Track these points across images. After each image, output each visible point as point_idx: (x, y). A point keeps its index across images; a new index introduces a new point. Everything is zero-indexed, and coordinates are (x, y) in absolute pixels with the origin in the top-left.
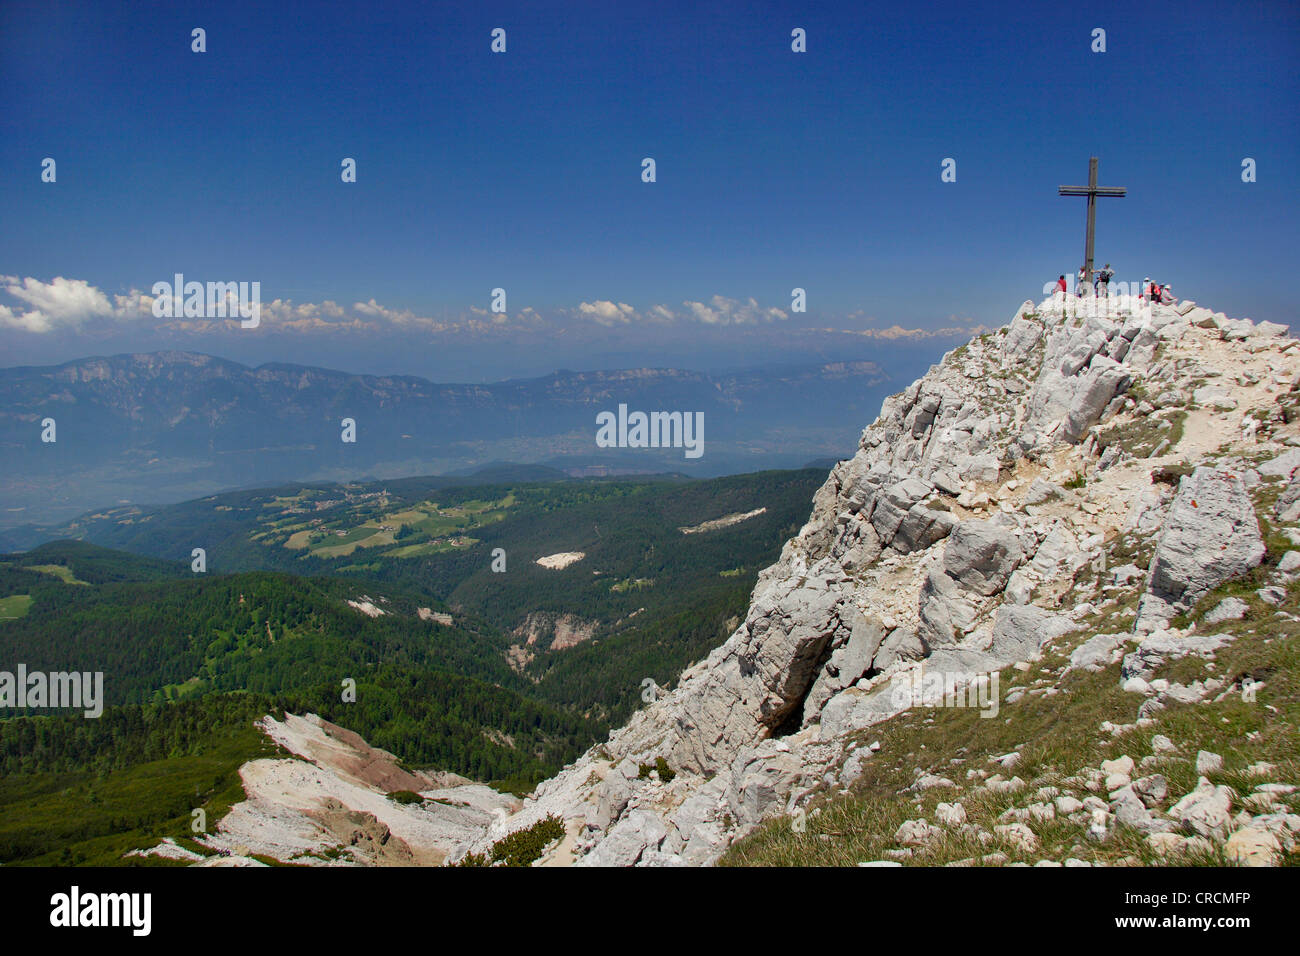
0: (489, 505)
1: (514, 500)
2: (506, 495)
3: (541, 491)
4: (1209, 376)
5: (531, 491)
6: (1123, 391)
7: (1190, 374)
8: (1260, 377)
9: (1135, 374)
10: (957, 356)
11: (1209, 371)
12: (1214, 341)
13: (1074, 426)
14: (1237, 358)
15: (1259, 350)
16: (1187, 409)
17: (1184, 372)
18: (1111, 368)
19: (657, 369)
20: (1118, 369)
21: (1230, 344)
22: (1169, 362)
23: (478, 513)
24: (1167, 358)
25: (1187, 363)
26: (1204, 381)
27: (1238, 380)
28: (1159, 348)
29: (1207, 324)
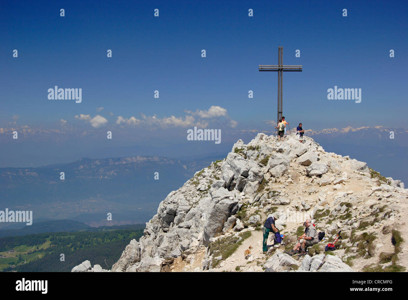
0: (33, 248)
1: (50, 245)
2: (45, 241)
3: (69, 238)
4: (282, 204)
5: (62, 237)
6: (235, 213)
7: (273, 202)
8: (311, 206)
9: (247, 200)
10: (199, 175)
11: (283, 201)
12: (304, 177)
13: (206, 236)
14: (308, 190)
15: (324, 185)
16: (256, 230)
17: (270, 200)
18: (226, 198)
19: (146, 157)
20: (231, 198)
21: (311, 179)
22: (265, 192)
23: (25, 254)
24: (267, 190)
25: (275, 194)
26: (277, 208)
27: (297, 207)
28: (263, 183)
29: (307, 163)
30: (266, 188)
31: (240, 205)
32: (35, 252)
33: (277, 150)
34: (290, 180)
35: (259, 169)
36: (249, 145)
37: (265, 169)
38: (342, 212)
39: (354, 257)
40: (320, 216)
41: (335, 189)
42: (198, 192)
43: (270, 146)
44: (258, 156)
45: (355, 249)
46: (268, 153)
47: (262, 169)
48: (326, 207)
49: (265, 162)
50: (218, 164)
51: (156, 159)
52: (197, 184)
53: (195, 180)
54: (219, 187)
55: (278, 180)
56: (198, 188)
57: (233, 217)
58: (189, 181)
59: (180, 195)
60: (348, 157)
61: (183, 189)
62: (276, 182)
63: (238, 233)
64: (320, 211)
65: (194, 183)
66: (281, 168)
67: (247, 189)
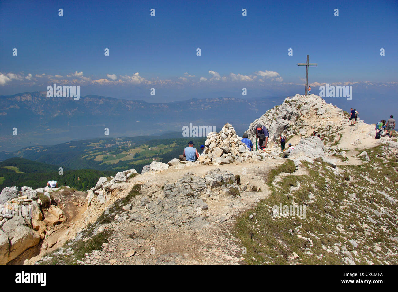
0: (167, 146)
1: (176, 145)
2: (173, 143)
3: (185, 141)
4: (306, 125)
5: (182, 141)
6: (286, 129)
7: (302, 125)
8: (317, 126)
9: (291, 124)
10: (268, 112)
11: (306, 124)
12: (315, 115)
13: (275, 137)
14: (316, 120)
15: (323, 118)
16: (295, 135)
17: (301, 124)
18: (283, 123)
19: (227, 98)
20: (285, 123)
21: (318, 116)
22: (299, 121)
23: (163, 149)
24: (300, 120)
25: (303, 122)
26: (303, 127)
27: (311, 127)
28: (298, 117)
29: (317, 109)
30: (299, 119)
31: (289, 126)
32: (168, 148)
33: (305, 102)
34: (309, 116)
35: (297, 111)
36: (292, 99)
37: (299, 111)
38: (328, 129)
39: (327, 142)
40: (320, 130)
41: (327, 120)
42: (268, 120)
43: (302, 101)
44: (296, 105)
45: (328, 140)
46: (300, 104)
47: (298, 111)
48: (322, 127)
49: (299, 108)
50: (277, 107)
51: (233, 99)
52: (268, 116)
53: (267, 114)
54: (280, 118)
55: (304, 116)
56: (268, 118)
57: (286, 130)
58: (264, 115)
59: (260, 121)
60: (336, 106)
61: (262, 118)
62: (303, 117)
63: (288, 136)
64: (320, 128)
65: (267, 116)
66: (306, 111)
67: (292, 119)
